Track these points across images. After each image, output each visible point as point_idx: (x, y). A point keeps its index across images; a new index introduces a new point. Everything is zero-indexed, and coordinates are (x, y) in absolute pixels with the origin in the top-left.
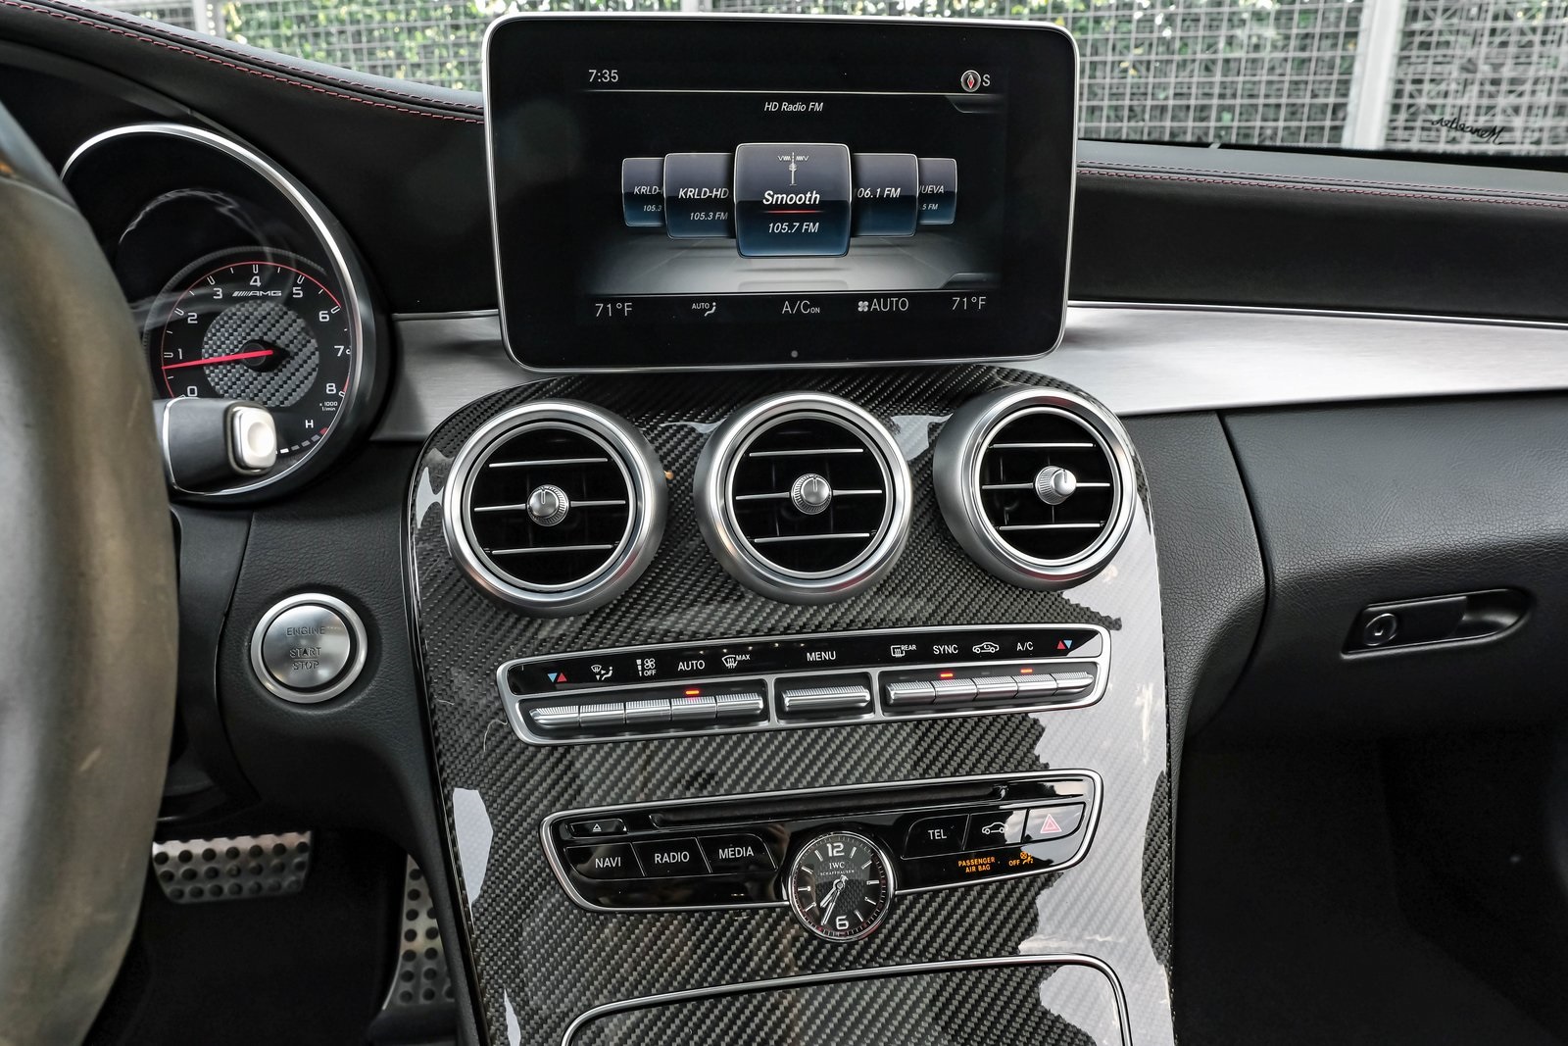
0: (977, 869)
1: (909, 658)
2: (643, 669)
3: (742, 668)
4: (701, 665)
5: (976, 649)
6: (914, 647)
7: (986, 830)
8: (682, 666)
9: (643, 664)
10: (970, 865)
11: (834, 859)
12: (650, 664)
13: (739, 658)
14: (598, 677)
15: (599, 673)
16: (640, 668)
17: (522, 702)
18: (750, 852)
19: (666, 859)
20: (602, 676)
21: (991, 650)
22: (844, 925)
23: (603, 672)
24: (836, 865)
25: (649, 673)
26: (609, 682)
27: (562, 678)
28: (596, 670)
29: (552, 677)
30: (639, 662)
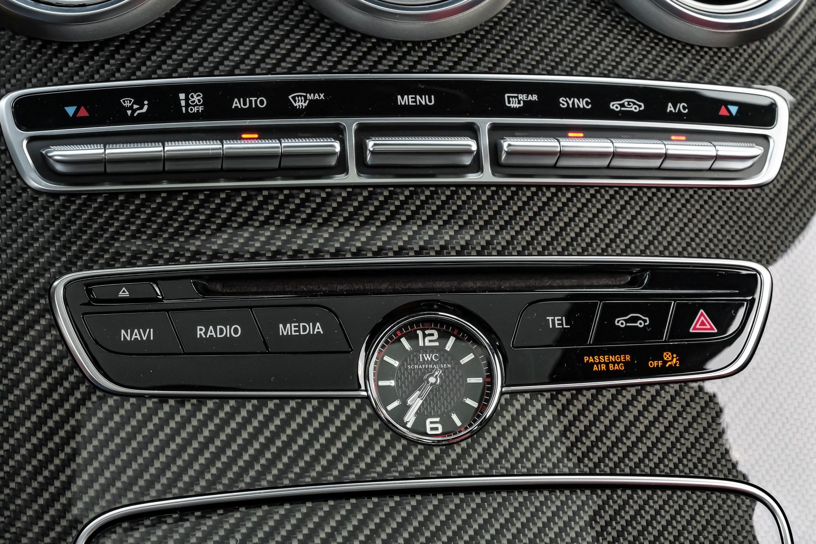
0: (607, 367)
1: (527, 110)
2: (187, 105)
3: (313, 110)
4: (261, 102)
5: (614, 106)
6: (535, 97)
7: (620, 322)
8: (236, 103)
9: (187, 99)
10: (600, 362)
11: (426, 349)
12: (196, 99)
13: (310, 97)
14: (129, 112)
15: (131, 108)
16: (183, 103)
17: (31, 140)
18: (319, 328)
19: (211, 332)
20: (134, 111)
21: (634, 108)
22: (437, 429)
23: (135, 107)
24: (428, 357)
25: (195, 110)
26: (142, 119)
27: (83, 113)
28: (127, 104)
29: (71, 110)
30: (182, 96)
